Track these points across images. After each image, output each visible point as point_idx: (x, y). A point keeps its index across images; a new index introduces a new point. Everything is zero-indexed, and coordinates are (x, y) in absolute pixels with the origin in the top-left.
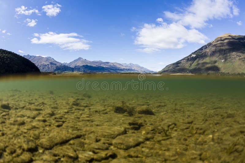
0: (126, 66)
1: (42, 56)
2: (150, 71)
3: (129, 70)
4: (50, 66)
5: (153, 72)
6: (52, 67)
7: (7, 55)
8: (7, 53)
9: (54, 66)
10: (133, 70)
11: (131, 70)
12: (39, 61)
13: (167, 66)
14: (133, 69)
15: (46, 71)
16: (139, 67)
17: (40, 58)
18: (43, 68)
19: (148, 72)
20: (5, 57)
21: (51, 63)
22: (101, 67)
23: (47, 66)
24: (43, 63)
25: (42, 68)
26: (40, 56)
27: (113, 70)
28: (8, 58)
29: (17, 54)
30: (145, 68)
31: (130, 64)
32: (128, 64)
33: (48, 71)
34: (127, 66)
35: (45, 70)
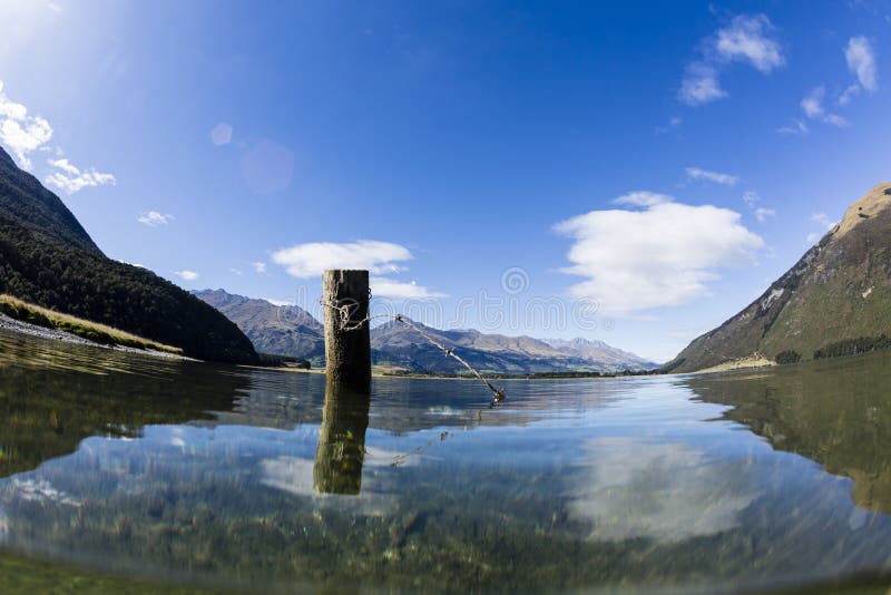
0: (560, 350)
1: (270, 301)
2: (642, 364)
3: (570, 361)
4: (294, 338)
5: (652, 364)
6: (302, 340)
7: (147, 287)
8: (147, 282)
9: (311, 338)
10: (585, 362)
11: (580, 362)
12: (259, 316)
13: (693, 342)
14: (586, 357)
15: (282, 350)
16: (607, 350)
17: (262, 307)
18: (272, 342)
19: (637, 367)
20: (144, 294)
21: (301, 329)
22: (475, 351)
23: (288, 335)
24: (271, 323)
25: (267, 341)
26: (262, 301)
27: (514, 362)
28: (153, 297)
29: (179, 289)
30: (629, 354)
31: (578, 341)
32: (570, 343)
33: (288, 355)
34: (567, 349)
35: (279, 347)
